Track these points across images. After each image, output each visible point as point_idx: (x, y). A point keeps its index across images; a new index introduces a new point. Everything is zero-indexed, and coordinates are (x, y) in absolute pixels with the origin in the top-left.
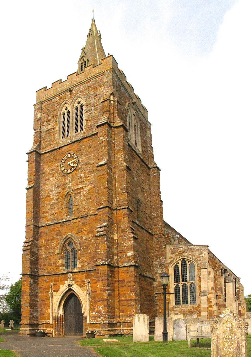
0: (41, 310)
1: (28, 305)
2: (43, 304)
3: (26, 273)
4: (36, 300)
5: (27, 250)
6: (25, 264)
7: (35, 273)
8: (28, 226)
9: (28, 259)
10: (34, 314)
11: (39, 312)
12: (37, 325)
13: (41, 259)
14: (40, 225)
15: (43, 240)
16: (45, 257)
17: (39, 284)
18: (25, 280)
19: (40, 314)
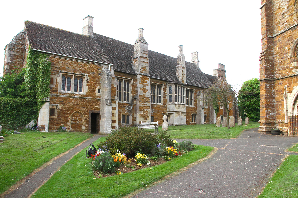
0: (278, 110)
1: (264, 106)
2: (279, 105)
3: (262, 79)
4: (272, 101)
5: (263, 59)
6: (261, 71)
7: (271, 78)
8: (263, 39)
9: (263, 67)
10: (271, 114)
11: (276, 112)
12: (274, 123)
13: (276, 65)
14: (274, 35)
15: (277, 48)
16: (280, 63)
17: (275, 87)
18: (262, 85)
19: (277, 114)
